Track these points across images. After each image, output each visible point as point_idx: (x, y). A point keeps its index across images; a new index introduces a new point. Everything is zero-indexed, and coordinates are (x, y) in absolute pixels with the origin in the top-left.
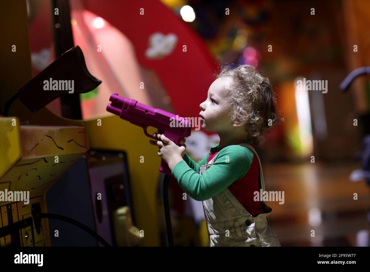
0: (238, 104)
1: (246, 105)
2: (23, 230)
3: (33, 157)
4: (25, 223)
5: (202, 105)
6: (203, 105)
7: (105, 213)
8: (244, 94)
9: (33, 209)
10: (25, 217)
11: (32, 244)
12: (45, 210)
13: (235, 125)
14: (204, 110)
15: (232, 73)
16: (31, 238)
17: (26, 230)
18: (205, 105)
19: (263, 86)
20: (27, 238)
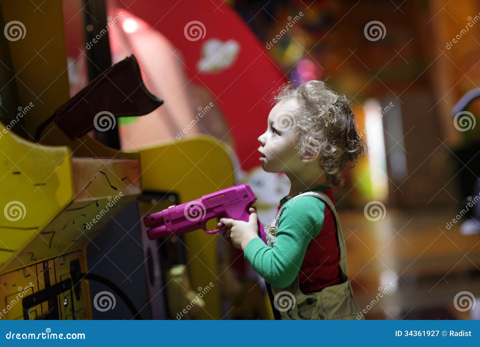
0: (305, 133)
1: (317, 133)
2: (62, 295)
3: (86, 199)
4: (64, 286)
5: (261, 138)
6: (263, 138)
7: (157, 273)
8: (313, 119)
9: (72, 269)
10: (63, 278)
11: (71, 313)
12: (85, 269)
13: (305, 161)
14: (263, 145)
15: (295, 93)
16: (70, 306)
17: (65, 296)
18: (265, 139)
19: (337, 106)
20: (66, 306)
